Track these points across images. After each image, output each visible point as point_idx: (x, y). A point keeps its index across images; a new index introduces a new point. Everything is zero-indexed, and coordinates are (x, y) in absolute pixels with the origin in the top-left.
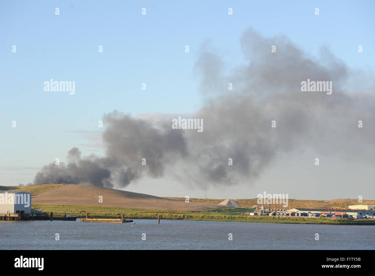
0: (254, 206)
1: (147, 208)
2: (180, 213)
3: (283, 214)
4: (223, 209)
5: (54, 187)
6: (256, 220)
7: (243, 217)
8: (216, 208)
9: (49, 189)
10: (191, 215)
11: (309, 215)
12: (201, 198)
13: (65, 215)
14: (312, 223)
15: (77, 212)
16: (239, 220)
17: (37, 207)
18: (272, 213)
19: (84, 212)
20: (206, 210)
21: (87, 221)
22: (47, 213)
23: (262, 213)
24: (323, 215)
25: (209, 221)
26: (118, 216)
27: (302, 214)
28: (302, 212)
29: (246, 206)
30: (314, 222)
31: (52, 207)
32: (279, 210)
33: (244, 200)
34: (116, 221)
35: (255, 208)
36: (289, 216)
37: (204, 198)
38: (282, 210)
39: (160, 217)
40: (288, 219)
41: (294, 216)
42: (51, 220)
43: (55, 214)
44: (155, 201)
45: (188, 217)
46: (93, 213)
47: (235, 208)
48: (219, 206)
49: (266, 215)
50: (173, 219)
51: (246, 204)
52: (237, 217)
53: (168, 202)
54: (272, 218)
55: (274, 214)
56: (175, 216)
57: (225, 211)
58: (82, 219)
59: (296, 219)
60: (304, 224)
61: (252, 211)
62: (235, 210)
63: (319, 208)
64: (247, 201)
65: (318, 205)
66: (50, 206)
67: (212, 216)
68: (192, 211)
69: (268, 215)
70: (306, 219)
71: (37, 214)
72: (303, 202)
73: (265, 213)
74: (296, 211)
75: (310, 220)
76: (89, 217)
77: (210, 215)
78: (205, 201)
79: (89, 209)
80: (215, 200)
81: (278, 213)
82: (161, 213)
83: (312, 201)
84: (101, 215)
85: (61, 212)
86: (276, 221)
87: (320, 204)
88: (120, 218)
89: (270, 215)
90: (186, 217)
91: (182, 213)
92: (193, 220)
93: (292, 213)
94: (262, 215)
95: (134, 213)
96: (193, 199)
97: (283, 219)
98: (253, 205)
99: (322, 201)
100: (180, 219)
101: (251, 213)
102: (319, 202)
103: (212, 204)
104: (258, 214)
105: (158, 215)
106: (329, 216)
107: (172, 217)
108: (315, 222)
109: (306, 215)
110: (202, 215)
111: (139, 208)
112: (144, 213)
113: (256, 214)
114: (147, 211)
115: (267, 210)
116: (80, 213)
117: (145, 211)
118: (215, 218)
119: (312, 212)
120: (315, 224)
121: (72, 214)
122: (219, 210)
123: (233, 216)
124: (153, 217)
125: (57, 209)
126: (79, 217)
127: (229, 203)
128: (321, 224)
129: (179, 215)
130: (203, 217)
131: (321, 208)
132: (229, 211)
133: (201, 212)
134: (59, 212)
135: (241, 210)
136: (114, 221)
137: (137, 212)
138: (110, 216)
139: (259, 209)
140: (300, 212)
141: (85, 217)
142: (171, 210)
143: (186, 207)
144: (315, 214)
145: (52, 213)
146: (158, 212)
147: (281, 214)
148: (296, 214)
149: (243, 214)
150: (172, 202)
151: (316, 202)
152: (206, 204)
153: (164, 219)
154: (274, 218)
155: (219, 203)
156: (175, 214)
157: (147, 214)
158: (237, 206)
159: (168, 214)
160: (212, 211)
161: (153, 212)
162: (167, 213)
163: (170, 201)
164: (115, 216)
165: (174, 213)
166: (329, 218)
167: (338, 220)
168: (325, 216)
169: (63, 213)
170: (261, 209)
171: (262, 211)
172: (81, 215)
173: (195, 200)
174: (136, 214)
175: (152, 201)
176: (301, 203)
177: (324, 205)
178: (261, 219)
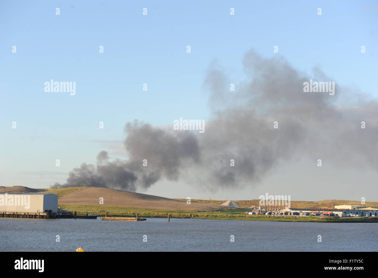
0: (253, 207)
1: (158, 208)
2: (187, 213)
3: (278, 213)
4: (226, 209)
5: (78, 189)
6: (254, 218)
7: (243, 216)
8: (218, 208)
9: (73, 191)
10: (197, 214)
11: (301, 214)
12: (205, 200)
13: (87, 214)
14: (303, 221)
15: (98, 212)
16: (239, 218)
17: (63, 207)
18: (268, 213)
19: (104, 211)
20: (210, 210)
21: (106, 220)
22: (71, 212)
23: (259, 212)
24: (312, 214)
25: (213, 219)
26: (133, 215)
27: (294, 214)
28: (295, 211)
29: (246, 206)
30: (304, 220)
31: (75, 207)
32: (274, 210)
33: (244, 201)
34: (132, 219)
35: (253, 208)
36: (283, 215)
37: (208, 199)
38: (277, 210)
39: (170, 216)
40: (282, 218)
41: (287, 215)
42: (75, 219)
43: (78, 213)
44: (166, 202)
45: (195, 216)
46: (111, 212)
47: (236, 208)
48: (222, 207)
49: (263, 214)
50: (181, 218)
51: (245, 205)
52: (237, 216)
53: (177, 203)
54: (268, 217)
55: (270, 214)
56: (183, 215)
57: (227, 211)
58: (102, 217)
59: (289, 217)
60: (295, 222)
61: (250, 210)
62: (235, 210)
63: (309, 208)
64: (246, 202)
65: (308, 205)
66: (75, 206)
67: (215, 215)
68: (198, 211)
69: (264, 214)
70: (298, 217)
71: (63, 213)
72: (295, 203)
73: (261, 212)
74: (289, 211)
75: (301, 218)
76: (108, 216)
77: (214, 215)
78: (209, 202)
79: (108, 209)
80: (218, 201)
81: (274, 212)
82: (170, 212)
83: (303, 202)
84: (119, 214)
85: (84, 212)
86: (272, 220)
87: (309, 204)
88: (135, 216)
89: (267, 214)
90: (193, 216)
91: (189, 213)
92: (198, 219)
93: (285, 212)
94: (259, 214)
95: (147, 212)
96: (198, 200)
97: (278, 217)
98: (251, 205)
99: (312, 202)
100: (187, 218)
101: (249, 213)
102: (309, 202)
103: (216, 204)
104: (256, 213)
105: (168, 214)
106: (318, 215)
107: (180, 216)
108: (306, 220)
109: (298, 214)
110: (207, 215)
111: (151, 208)
112: (156, 213)
113: (254, 213)
114: (159, 211)
115: (264, 210)
116: (100, 212)
117: (157, 211)
118: (218, 217)
119: (303, 211)
120: (305, 222)
121: (94, 213)
122: (222, 210)
123: (234, 215)
124: (164, 216)
125: (80, 209)
126: (99, 216)
127: (231, 203)
128: (311, 221)
129: (187, 214)
130: (208, 215)
131: (311, 207)
132: (231, 211)
133: (206, 212)
134: (82, 211)
135: (241, 210)
136: (130, 220)
137: (150, 211)
138: (127, 215)
139: (257, 209)
140: (292, 212)
141: (104, 216)
142: (180, 210)
143: (193, 207)
144: (305, 213)
145: (76, 212)
146: (168, 212)
147: (276, 213)
148: (289, 214)
149: (243, 213)
150: (180, 203)
151: (306, 203)
152: (209, 205)
153: (173, 217)
154: (269, 217)
155: (222, 204)
156: (183, 214)
157: (159, 213)
158: (237, 207)
159: (177, 214)
160: (215, 211)
161: (164, 212)
162: (176, 212)
163: (179, 202)
164: (131, 215)
165: (182, 212)
166: (317, 217)
167: (326, 219)
168: (314, 214)
169: (86, 212)
170: (258, 209)
171: (259, 211)
172: (101, 214)
173: (201, 201)
174: (149, 213)
175: (163, 202)
176: (293, 204)
177: (314, 205)
178: (258, 218)
